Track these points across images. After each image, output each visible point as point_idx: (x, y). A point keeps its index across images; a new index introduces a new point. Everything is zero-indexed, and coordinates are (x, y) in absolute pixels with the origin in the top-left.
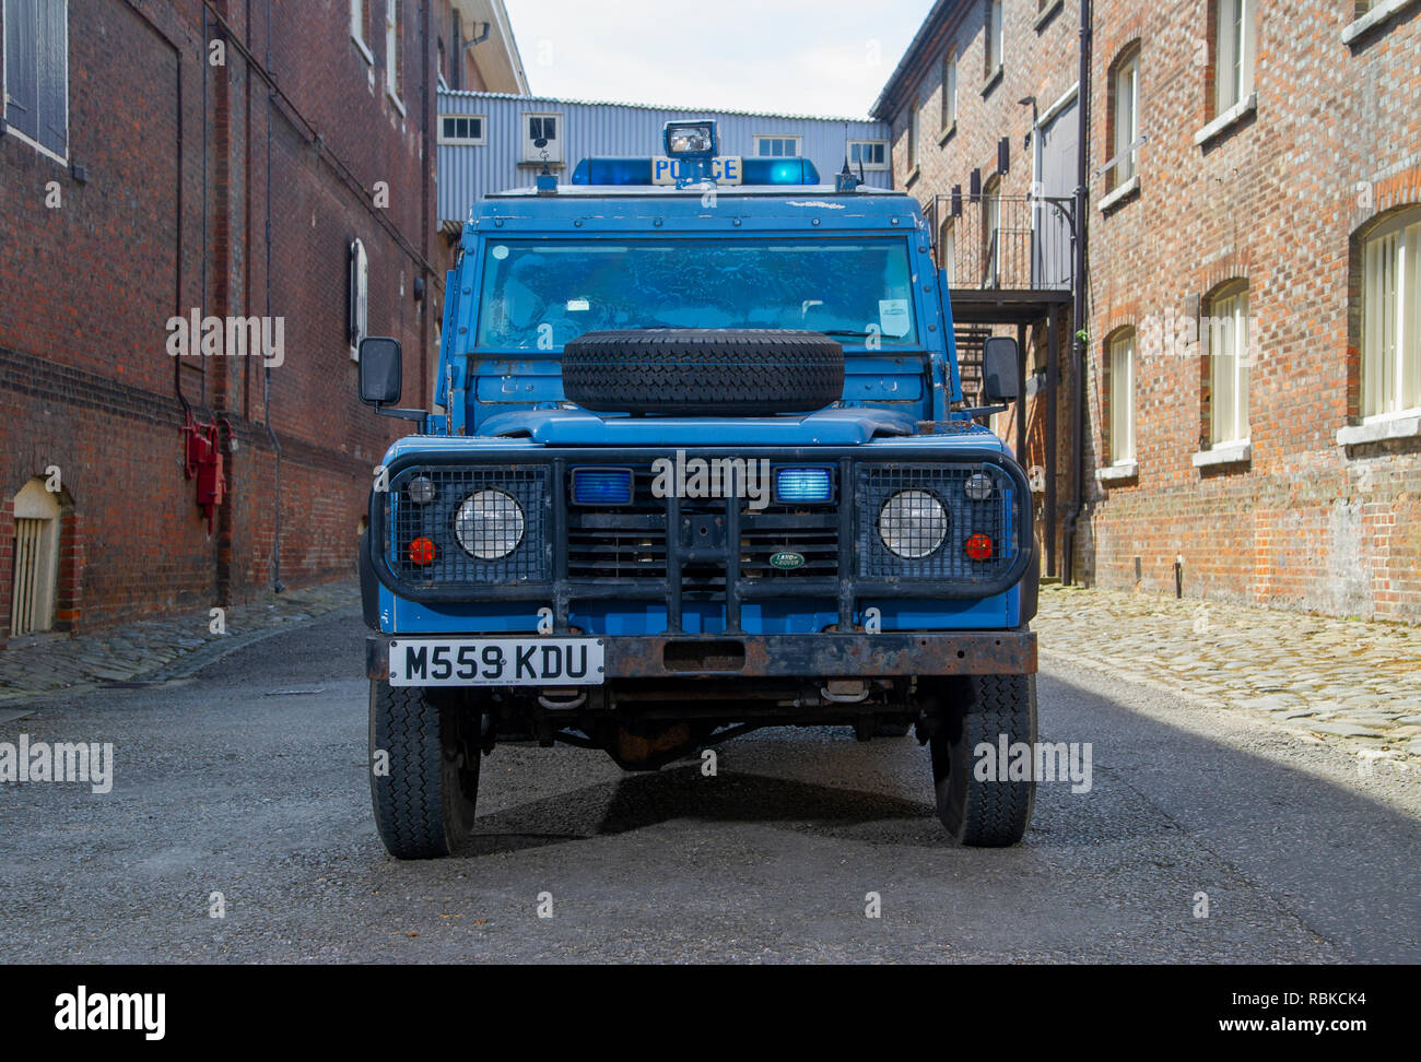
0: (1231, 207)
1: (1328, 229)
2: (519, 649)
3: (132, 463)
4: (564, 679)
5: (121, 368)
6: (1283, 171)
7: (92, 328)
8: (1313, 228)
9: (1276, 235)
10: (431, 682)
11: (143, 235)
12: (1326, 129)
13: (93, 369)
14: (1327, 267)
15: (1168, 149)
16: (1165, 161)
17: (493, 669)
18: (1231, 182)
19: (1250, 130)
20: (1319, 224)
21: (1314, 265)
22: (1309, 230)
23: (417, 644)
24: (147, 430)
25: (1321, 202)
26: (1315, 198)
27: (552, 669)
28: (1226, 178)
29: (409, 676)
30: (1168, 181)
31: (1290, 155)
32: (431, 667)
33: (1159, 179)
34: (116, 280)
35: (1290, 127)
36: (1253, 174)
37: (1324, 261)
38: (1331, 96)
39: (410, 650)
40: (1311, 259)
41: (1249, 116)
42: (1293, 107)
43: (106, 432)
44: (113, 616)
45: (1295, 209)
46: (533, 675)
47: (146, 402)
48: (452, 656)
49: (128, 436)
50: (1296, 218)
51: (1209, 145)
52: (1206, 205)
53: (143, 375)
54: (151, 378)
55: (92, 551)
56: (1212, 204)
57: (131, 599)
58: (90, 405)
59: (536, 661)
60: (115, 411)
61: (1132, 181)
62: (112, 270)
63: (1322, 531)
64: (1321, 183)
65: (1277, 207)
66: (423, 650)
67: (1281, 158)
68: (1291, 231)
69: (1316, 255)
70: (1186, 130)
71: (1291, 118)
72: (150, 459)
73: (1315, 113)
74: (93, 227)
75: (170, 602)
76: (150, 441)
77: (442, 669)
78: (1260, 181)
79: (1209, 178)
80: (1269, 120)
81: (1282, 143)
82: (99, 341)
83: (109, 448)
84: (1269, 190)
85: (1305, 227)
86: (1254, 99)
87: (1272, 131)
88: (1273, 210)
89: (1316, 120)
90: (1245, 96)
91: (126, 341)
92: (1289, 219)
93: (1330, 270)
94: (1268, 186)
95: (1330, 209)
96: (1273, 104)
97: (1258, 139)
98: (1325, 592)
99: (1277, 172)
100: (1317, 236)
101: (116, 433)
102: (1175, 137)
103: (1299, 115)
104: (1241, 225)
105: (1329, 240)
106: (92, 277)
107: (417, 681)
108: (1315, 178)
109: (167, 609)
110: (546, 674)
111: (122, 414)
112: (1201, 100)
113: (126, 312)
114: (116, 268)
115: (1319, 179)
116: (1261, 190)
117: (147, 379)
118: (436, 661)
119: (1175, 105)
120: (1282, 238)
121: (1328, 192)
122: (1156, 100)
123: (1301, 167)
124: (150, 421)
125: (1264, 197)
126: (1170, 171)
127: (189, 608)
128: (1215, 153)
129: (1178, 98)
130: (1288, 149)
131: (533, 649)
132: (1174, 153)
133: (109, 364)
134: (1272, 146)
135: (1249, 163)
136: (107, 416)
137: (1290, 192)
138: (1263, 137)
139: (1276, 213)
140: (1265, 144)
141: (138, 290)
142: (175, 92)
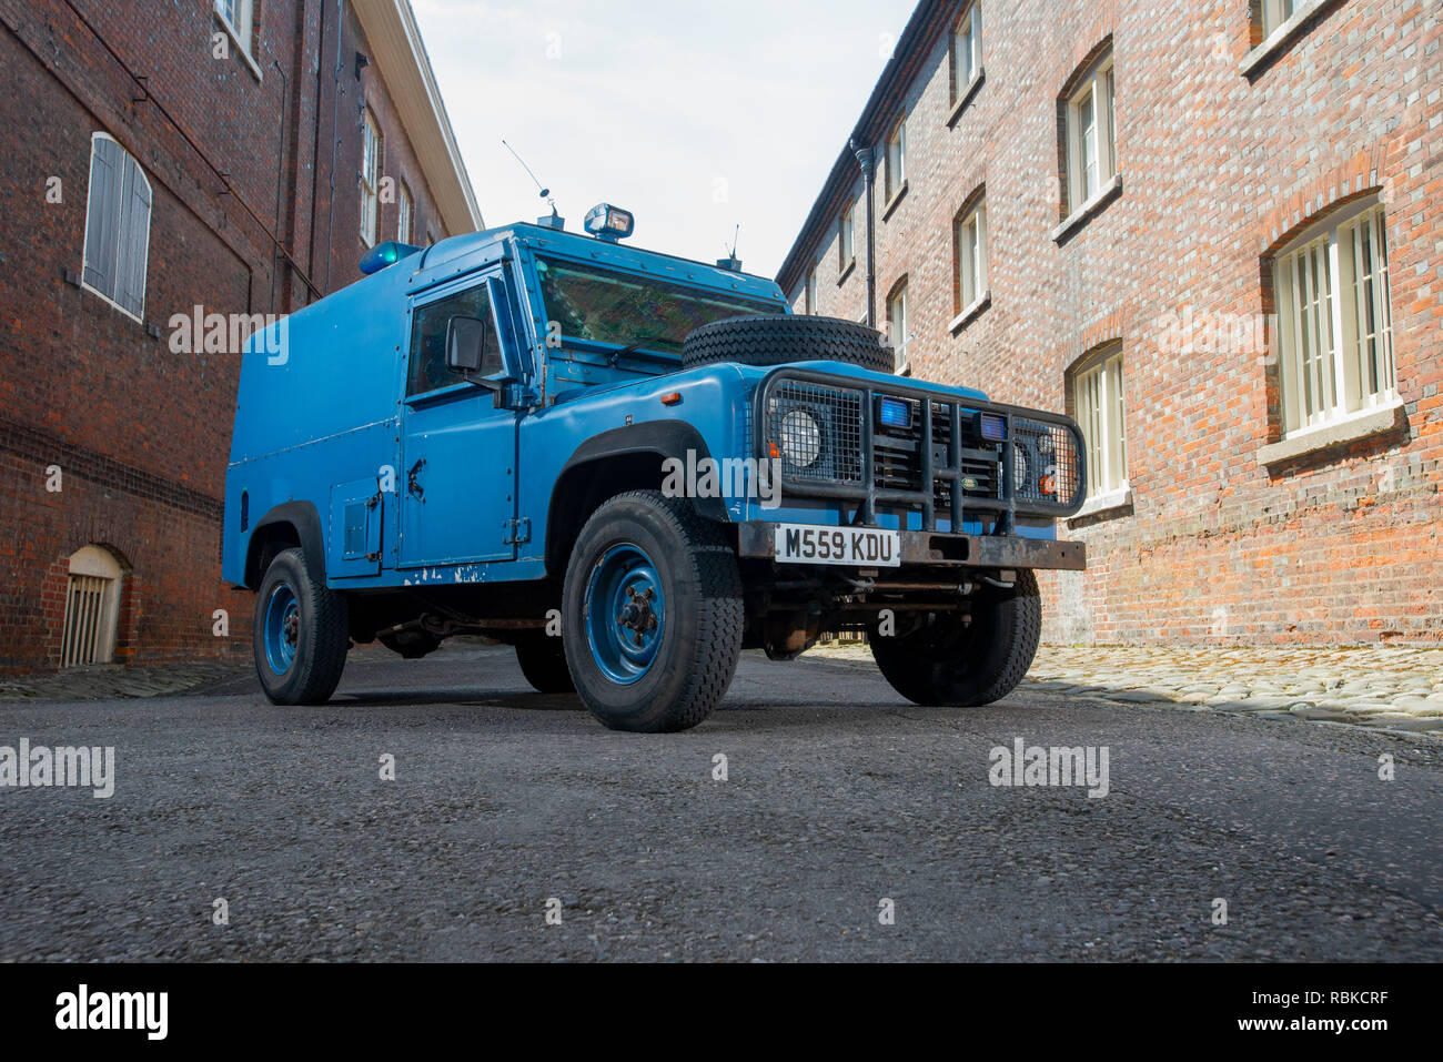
0: (975, 369)
1: (1048, 370)
2: (853, 535)
3: (191, 546)
4: (879, 562)
5: (185, 477)
6: (1012, 338)
7: (159, 444)
8: (1037, 371)
9: (1009, 381)
10: (803, 560)
11: (211, 386)
12: (1043, 302)
13: (158, 473)
14: (1048, 397)
15: (929, 340)
16: (927, 348)
17: (838, 551)
18: (976, 352)
19: (987, 314)
20: (1041, 367)
21: (1038, 397)
22: (1034, 373)
23: (793, 527)
24: (206, 522)
25: (1042, 352)
26: (1037, 350)
27: (873, 554)
28: (971, 350)
29: (788, 555)
30: (930, 361)
31: (1017, 325)
32: (803, 547)
33: (923, 361)
34: (185, 413)
35: (1015, 307)
36: (991, 344)
37: (1046, 393)
38: (1045, 279)
39: (788, 531)
40: (1036, 393)
41: (986, 305)
42: (1017, 293)
43: (165, 518)
44: (169, 656)
45: (1022, 362)
46: (863, 558)
47: (208, 504)
48: (814, 538)
49: (187, 525)
50: (1023, 367)
51: (956, 331)
52: (958, 371)
53: (207, 485)
54: (214, 488)
55: (149, 605)
56: (962, 370)
57: (186, 644)
58: (151, 498)
59: (863, 545)
60: (175, 505)
61: (905, 365)
62: (181, 405)
63: (1053, 584)
64: (1042, 339)
65: (1009, 362)
66: (797, 532)
67: (1010, 329)
68: (1021, 377)
69: (1040, 390)
70: (941, 325)
71: (1016, 300)
72: (208, 544)
73: (1034, 293)
74: (164, 372)
75: (224, 650)
76: (209, 531)
77: (809, 549)
78: (996, 348)
79: (959, 353)
80: (1000, 305)
81: (1010, 319)
82: (166, 454)
83: (169, 532)
84: (1003, 353)
85: (1031, 373)
86: (989, 293)
87: (1003, 312)
88: (1006, 365)
89: (1035, 298)
90: (982, 292)
91: (192, 458)
92: (1018, 369)
93: (1051, 398)
94: (1002, 349)
95: (1049, 355)
96: (1003, 294)
97: (993, 320)
98: (1056, 629)
99: (1008, 339)
100: (1039, 377)
101: (176, 521)
102: (934, 331)
103: (1022, 297)
104: (983, 379)
105: (1049, 378)
106: (161, 407)
107: (793, 559)
108: (1036, 337)
109: (221, 655)
110: (870, 558)
111: (183, 508)
112: (952, 303)
113: (193, 437)
114: (185, 404)
115: (1039, 337)
116: (997, 352)
117: (210, 487)
118: (806, 543)
119: (933, 311)
120: (1014, 384)
121: (1047, 344)
122: (919, 310)
123: (1025, 332)
124: (209, 516)
125: (999, 357)
126: (931, 354)
127: (241, 656)
128: (962, 335)
129: (935, 306)
130: (1015, 322)
131: (862, 536)
132: (933, 342)
133: (175, 472)
134: (1003, 322)
135: (987, 337)
136: (168, 508)
137: (1018, 350)
138: (996, 316)
139: (1009, 367)
140: (998, 322)
141: (205, 424)
142: (246, 295)
